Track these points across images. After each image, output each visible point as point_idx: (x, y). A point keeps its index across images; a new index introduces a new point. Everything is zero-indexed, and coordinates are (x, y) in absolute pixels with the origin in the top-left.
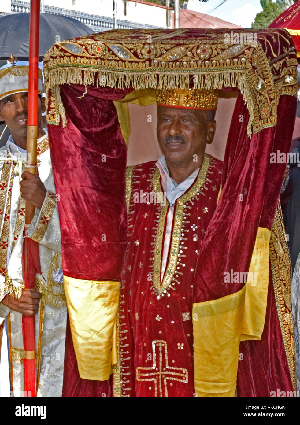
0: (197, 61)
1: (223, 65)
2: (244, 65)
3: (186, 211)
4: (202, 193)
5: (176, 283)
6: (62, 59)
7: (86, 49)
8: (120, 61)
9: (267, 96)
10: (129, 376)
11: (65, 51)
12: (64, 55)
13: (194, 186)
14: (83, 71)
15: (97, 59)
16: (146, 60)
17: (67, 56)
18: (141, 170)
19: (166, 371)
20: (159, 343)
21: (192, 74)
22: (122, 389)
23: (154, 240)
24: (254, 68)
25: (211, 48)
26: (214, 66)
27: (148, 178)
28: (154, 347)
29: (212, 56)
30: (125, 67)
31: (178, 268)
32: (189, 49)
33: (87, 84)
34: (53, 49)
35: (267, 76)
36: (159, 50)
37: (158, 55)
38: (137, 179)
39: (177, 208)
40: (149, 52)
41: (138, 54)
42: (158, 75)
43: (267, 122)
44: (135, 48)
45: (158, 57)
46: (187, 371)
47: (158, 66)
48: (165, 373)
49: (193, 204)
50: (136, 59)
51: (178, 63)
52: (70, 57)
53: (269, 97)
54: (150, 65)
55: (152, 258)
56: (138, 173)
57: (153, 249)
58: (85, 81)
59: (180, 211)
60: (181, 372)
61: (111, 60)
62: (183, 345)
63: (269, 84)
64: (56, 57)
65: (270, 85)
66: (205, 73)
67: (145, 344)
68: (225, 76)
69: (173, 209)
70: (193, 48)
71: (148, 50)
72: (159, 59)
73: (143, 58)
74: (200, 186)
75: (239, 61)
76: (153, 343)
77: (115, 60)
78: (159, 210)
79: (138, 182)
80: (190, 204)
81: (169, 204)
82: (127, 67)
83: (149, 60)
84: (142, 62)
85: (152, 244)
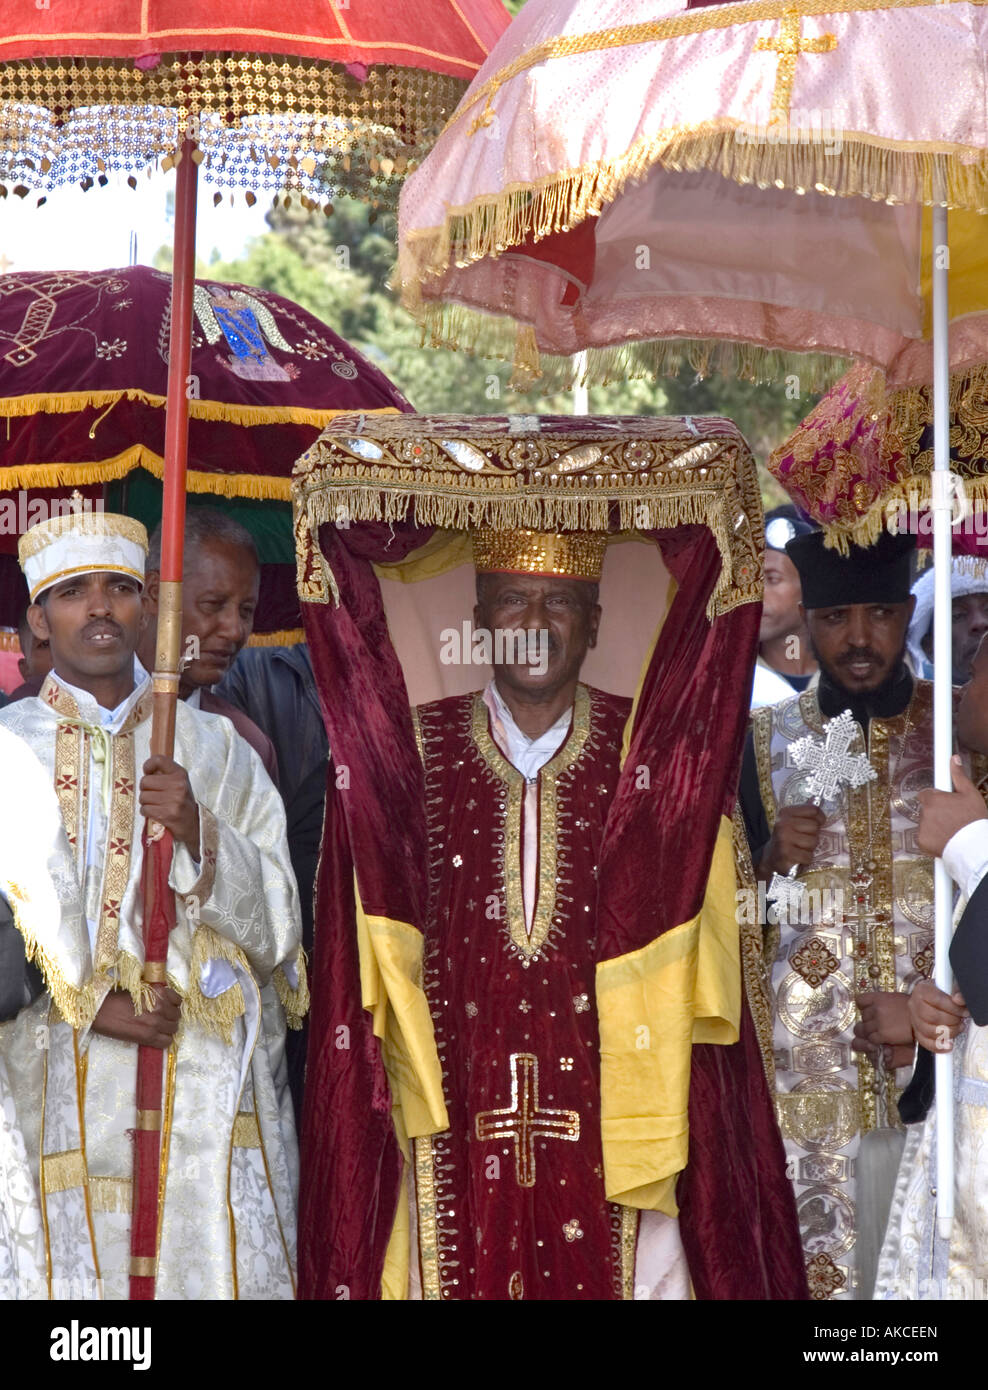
0: (624, 474)
1: (678, 481)
2: (718, 480)
3: (562, 791)
4: (589, 755)
5: (558, 935)
6: (338, 469)
7: (391, 449)
8: (463, 474)
9: (750, 542)
10: (449, 1139)
11: (345, 454)
12: (343, 463)
13: (570, 742)
14: (382, 495)
15: (413, 469)
16: (519, 472)
17: (350, 465)
18: (437, 714)
19: (534, 1118)
20: (523, 1059)
21: (613, 498)
22: (435, 1167)
23: (500, 852)
24: (738, 487)
25: (652, 448)
26: (659, 483)
27: (460, 729)
28: (513, 1067)
29: (655, 463)
30: (473, 485)
31: (560, 905)
32: (608, 450)
33: (391, 521)
34: (319, 449)
35: (754, 504)
36: (544, 453)
37: (543, 462)
38: (435, 733)
39: (543, 786)
40: (525, 456)
41: (502, 459)
42: (542, 501)
43: (749, 592)
44: (495, 448)
45: (543, 466)
46: (577, 1115)
47: (543, 483)
48: (533, 1122)
49: (573, 778)
50: (497, 471)
51: (585, 478)
52: (355, 465)
53: (755, 545)
54: (526, 482)
55: (500, 887)
56: (433, 721)
57: (499, 871)
58: (388, 513)
59: (549, 793)
60: (565, 1118)
61: (444, 472)
62: (571, 1061)
63: (756, 519)
64: (325, 466)
65: (759, 522)
66: (640, 497)
67: (495, 1063)
68: (681, 504)
69: (534, 789)
70: (615, 449)
71: (523, 451)
72: (545, 469)
73: (512, 469)
74: (582, 741)
75: (711, 473)
76: (513, 1058)
77: (453, 472)
78: (503, 793)
79: (439, 739)
80: (567, 779)
81: (525, 780)
82: (477, 485)
83: (525, 472)
84: (510, 476)
85: (495, 861)
